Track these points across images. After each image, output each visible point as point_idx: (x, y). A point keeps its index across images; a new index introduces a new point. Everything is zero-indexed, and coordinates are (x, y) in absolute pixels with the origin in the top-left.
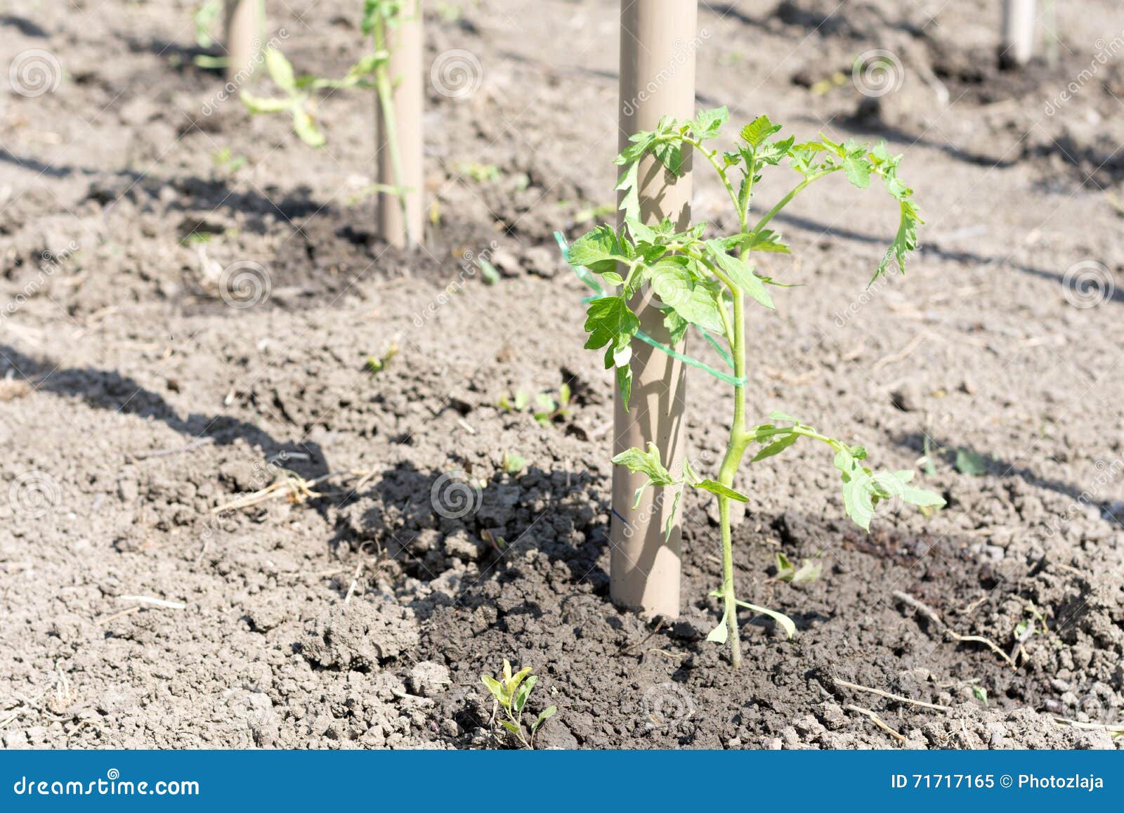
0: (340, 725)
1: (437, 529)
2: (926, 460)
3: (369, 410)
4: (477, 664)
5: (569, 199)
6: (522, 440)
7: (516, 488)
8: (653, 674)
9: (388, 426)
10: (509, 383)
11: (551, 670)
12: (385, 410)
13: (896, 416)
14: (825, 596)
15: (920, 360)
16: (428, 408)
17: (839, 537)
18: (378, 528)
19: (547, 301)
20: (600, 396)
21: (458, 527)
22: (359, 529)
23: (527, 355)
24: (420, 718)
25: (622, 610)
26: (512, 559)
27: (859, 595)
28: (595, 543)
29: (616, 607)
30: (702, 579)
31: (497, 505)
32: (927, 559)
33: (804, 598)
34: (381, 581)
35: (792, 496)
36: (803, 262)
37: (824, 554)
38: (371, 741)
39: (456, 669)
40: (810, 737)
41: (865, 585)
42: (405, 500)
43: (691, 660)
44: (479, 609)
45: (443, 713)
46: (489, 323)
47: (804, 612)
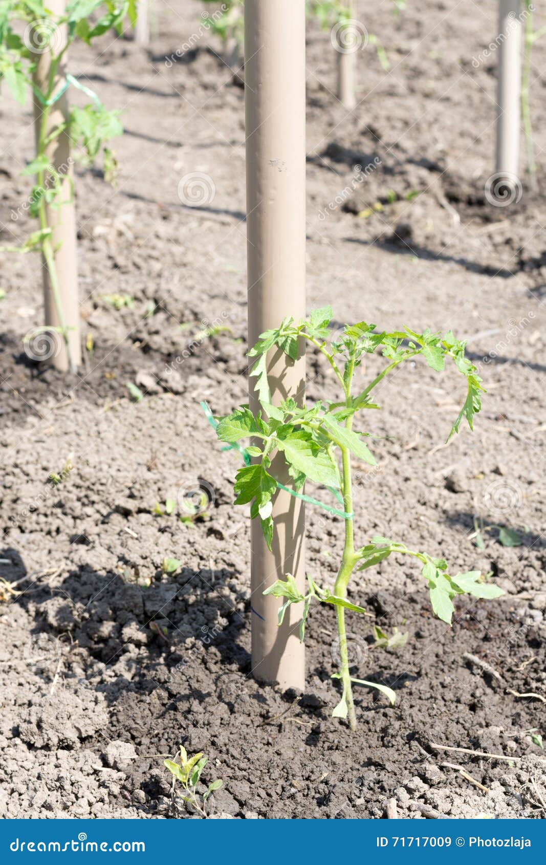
0: (54, 798)
1: (115, 620)
2: (477, 535)
3: (52, 513)
4: (156, 739)
5: (188, 321)
6: (175, 543)
7: (174, 585)
8: (292, 741)
9: (68, 527)
10: (159, 489)
11: (213, 743)
12: (65, 514)
13: (451, 498)
14: (412, 659)
15: (462, 448)
16: (98, 511)
17: (418, 607)
18: (69, 622)
19: (181, 414)
20: (229, 498)
21: (132, 620)
22: (55, 624)
23: (170, 461)
24: (116, 789)
25: (262, 684)
26: (175, 645)
27: (437, 656)
28: (235, 627)
29: (257, 682)
30: (319, 648)
31: (160, 600)
32: (486, 622)
33: (396, 662)
34: (74, 665)
35: (379, 573)
36: (367, 368)
37: (408, 622)
38: (80, 811)
39: (140, 744)
40: (417, 794)
41: (441, 646)
42: (89, 597)
43: (319, 727)
44: (154, 692)
45: (133, 784)
46: (138, 434)
47: (397, 673)
